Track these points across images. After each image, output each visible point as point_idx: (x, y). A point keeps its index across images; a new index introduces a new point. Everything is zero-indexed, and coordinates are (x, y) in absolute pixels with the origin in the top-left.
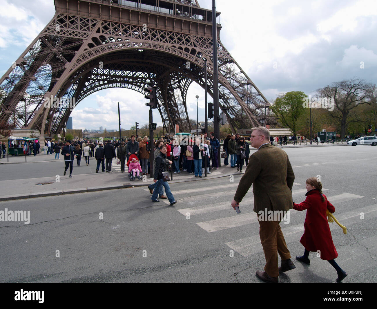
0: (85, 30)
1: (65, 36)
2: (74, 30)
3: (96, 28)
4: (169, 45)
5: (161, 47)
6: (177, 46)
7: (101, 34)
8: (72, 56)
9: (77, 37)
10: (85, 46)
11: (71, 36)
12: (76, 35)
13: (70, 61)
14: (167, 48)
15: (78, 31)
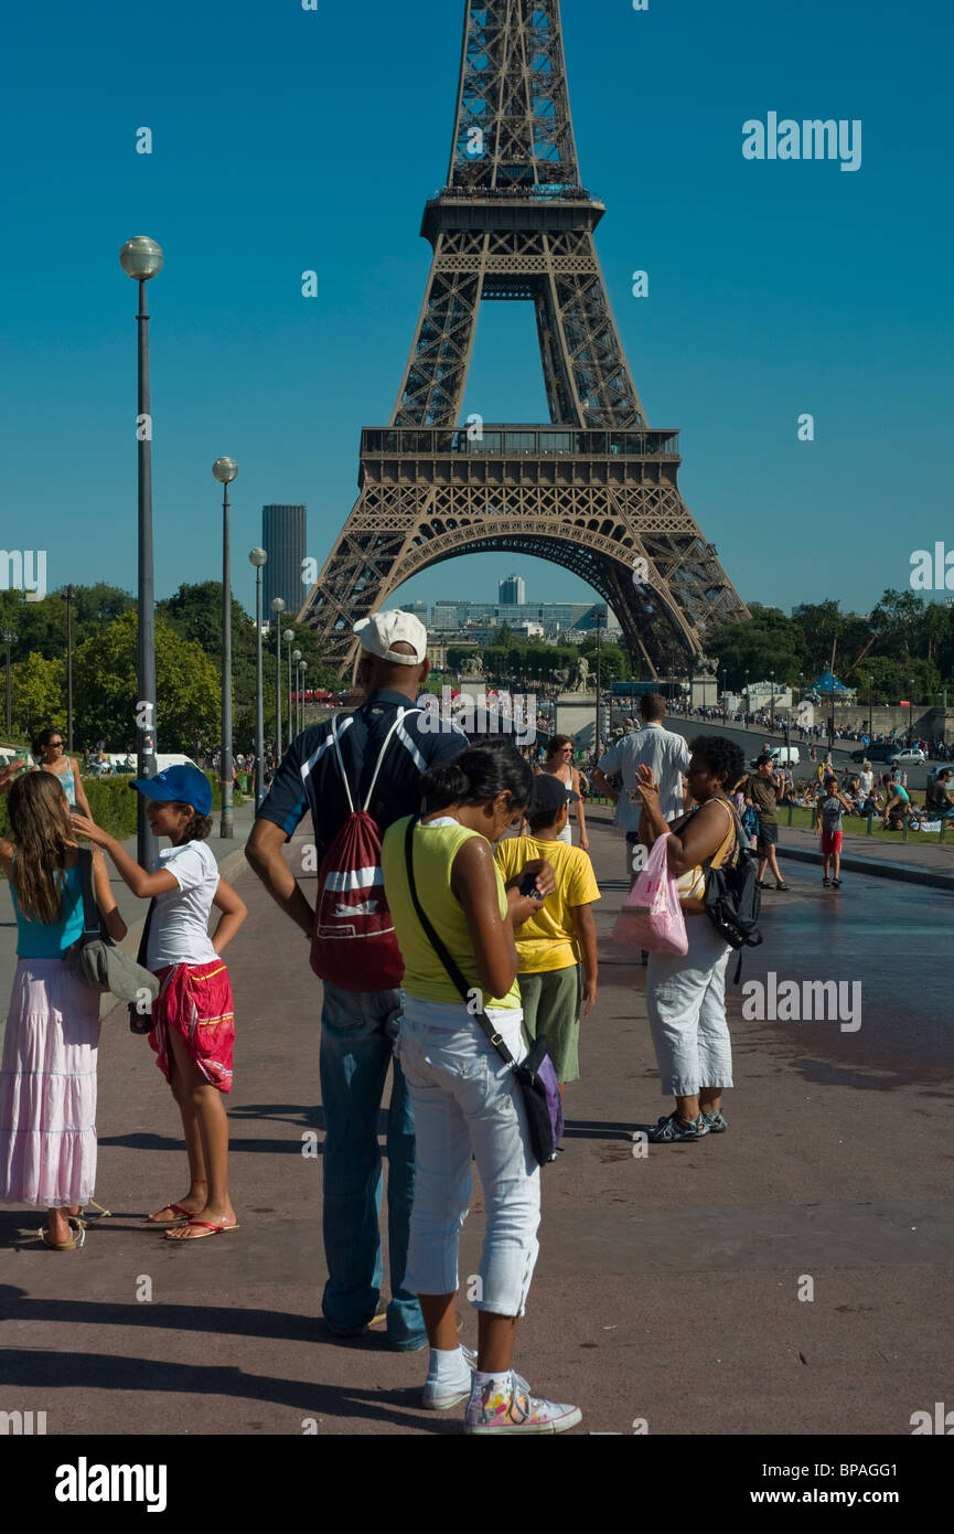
0: (409, 513)
1: (379, 529)
2: (392, 516)
3: (426, 506)
4: (557, 519)
5: (542, 526)
6: (573, 517)
7: (435, 516)
8: (390, 564)
9: (397, 529)
10: (409, 544)
11: (388, 529)
12: (396, 525)
13: (386, 575)
14: (553, 528)
15: (398, 516)
